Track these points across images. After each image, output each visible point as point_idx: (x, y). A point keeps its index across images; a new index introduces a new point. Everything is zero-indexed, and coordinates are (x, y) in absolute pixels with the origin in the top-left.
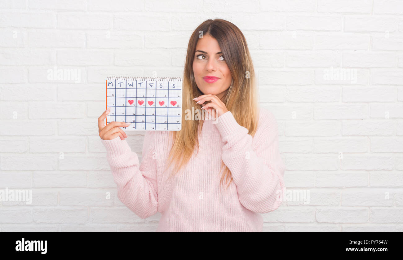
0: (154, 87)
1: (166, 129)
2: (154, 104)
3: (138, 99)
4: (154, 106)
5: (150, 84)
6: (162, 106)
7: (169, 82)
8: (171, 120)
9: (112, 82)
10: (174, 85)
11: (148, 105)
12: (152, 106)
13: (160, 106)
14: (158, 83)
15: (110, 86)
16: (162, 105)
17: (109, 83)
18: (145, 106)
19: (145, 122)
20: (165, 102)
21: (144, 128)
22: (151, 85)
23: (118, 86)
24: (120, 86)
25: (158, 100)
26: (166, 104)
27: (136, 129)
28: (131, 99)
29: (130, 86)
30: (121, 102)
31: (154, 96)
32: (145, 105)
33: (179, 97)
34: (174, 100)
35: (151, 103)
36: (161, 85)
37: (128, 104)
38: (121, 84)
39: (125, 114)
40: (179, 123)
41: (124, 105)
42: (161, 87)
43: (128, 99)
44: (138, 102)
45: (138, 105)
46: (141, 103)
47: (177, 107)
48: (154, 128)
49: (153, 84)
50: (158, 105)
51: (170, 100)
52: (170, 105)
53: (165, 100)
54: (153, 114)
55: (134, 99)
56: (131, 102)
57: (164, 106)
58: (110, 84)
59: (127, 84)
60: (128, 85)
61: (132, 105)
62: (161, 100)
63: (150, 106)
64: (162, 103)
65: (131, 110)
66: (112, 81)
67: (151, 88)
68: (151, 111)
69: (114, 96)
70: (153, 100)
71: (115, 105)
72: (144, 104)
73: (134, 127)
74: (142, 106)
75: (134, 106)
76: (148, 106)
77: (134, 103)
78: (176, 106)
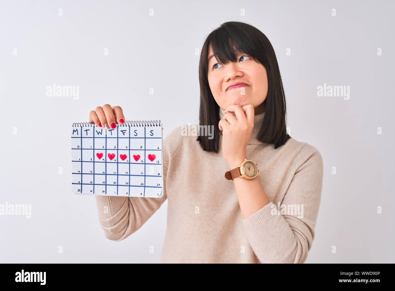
0: (127, 135)
1: (143, 194)
2: (128, 159)
3: (108, 152)
4: (128, 161)
5: (121, 131)
6: (138, 162)
7: (145, 128)
8: (150, 181)
9: (77, 130)
10: (152, 132)
11: (120, 160)
12: (125, 161)
13: (135, 162)
14: (133, 129)
15: (75, 134)
16: (138, 160)
17: (74, 130)
18: (116, 162)
19: (116, 184)
20: (141, 157)
21: (116, 193)
22: (123, 133)
23: (84, 134)
24: (87, 135)
25: (133, 153)
26: (142, 158)
27: (106, 194)
28: (99, 152)
29: (98, 134)
30: (88, 155)
31: (127, 147)
32: (117, 160)
33: (158, 148)
34: (152, 153)
35: (124, 157)
36: (136, 131)
37: (97, 159)
38: (88, 131)
39: (93, 173)
40: (159, 186)
41: (91, 159)
42: (136, 134)
43: (96, 152)
44: (108, 156)
45: (108, 160)
46: (112, 157)
47: (156, 163)
48: (128, 193)
49: (126, 131)
50: (133, 160)
51: (148, 153)
52: (148, 161)
53: (141, 153)
54: (127, 173)
55: (103, 152)
56: (100, 156)
57: (139, 161)
58: (75, 132)
59: (95, 131)
60: (96, 133)
61: (101, 160)
62: (136, 153)
63: (122, 161)
64: (137, 158)
65: (100, 168)
66: (77, 128)
67: (124, 136)
68: (123, 168)
69: (80, 148)
70: (126, 153)
71: (81, 161)
72: (115, 158)
73: (103, 192)
74: (113, 161)
75: (103, 161)
76: (120, 162)
77: (104, 157)
78: (155, 161)
